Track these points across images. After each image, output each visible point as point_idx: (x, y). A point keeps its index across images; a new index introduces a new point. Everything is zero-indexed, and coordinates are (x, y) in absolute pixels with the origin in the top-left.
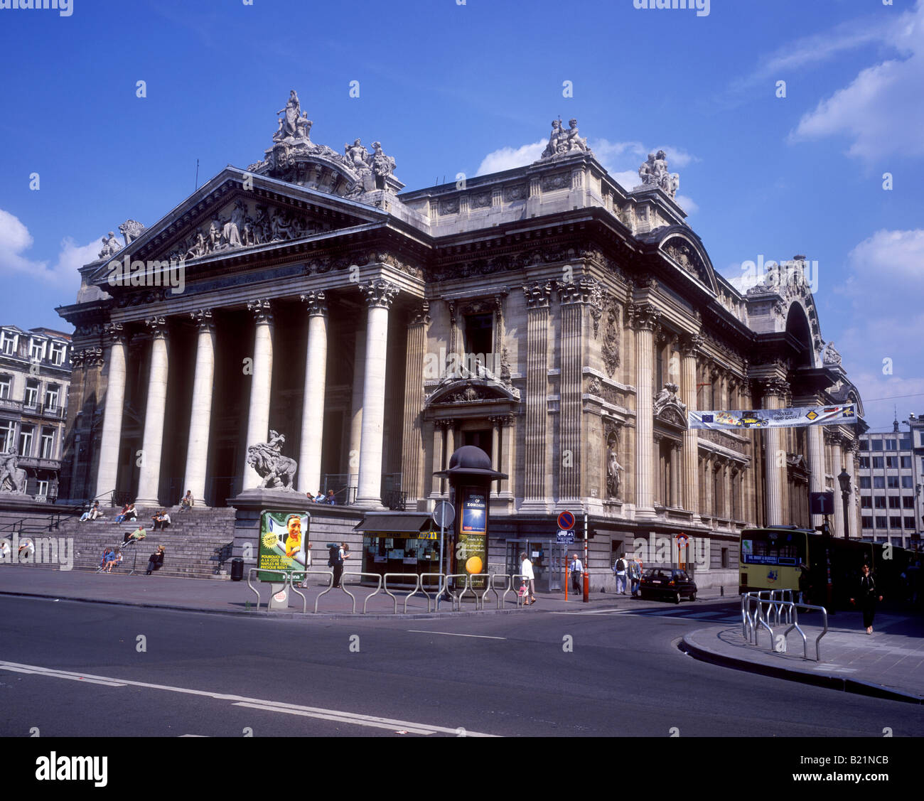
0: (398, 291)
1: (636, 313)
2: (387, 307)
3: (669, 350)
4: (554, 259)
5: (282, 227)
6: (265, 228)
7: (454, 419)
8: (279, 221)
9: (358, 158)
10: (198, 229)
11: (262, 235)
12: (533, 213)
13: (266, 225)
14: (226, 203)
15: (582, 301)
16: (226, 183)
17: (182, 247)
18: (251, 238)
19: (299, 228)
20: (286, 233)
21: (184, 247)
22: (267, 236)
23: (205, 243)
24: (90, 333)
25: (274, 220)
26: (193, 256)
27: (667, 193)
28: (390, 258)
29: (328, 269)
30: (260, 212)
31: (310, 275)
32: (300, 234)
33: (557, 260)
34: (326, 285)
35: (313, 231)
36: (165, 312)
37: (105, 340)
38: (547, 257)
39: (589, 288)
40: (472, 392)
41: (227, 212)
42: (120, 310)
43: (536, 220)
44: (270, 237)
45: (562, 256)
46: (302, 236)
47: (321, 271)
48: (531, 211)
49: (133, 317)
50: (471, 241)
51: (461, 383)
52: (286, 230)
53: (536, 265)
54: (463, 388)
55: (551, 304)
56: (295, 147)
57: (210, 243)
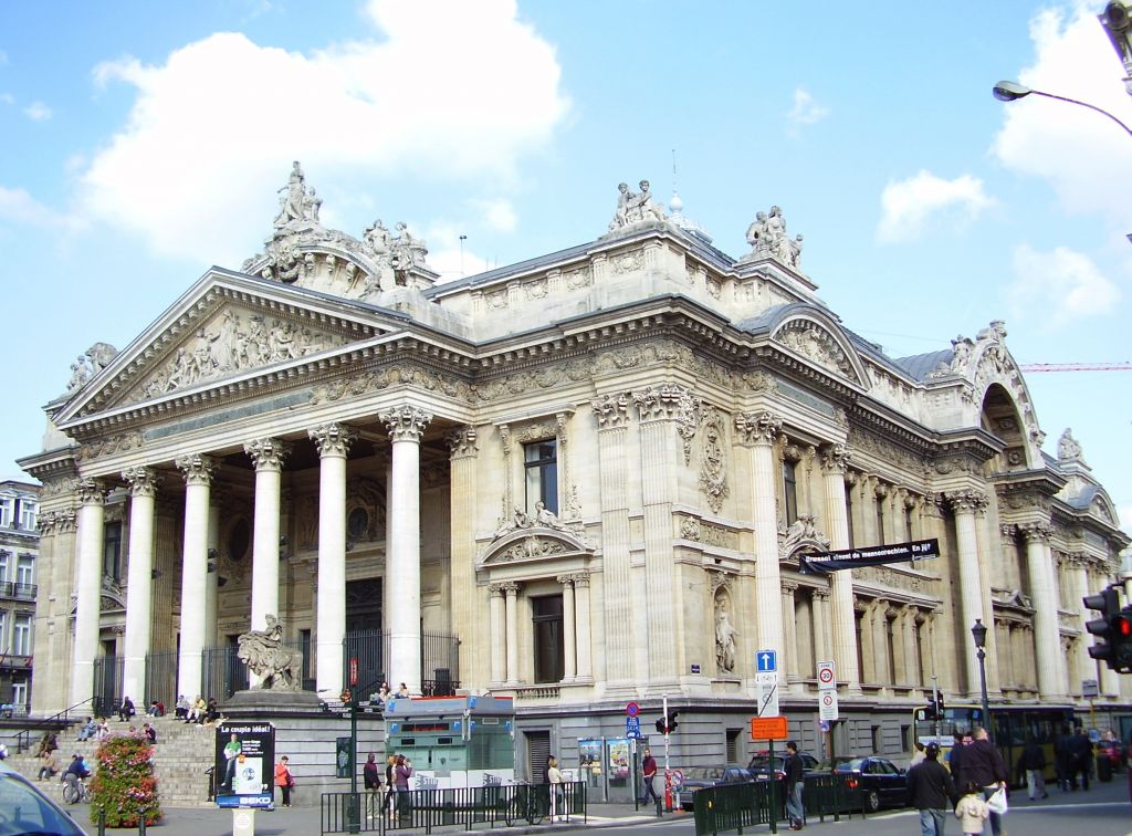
0: (430, 418)
1: (749, 425)
2: (417, 440)
3: (804, 469)
4: (627, 364)
5: (282, 343)
6: (261, 346)
7: (515, 582)
8: (279, 333)
9: (379, 244)
10: (181, 350)
11: (259, 353)
12: (599, 305)
13: (263, 341)
14: (213, 315)
15: (665, 416)
16: (213, 290)
18: (245, 359)
19: (303, 342)
20: (287, 350)
21: (165, 374)
23: (189, 369)
24: (59, 490)
25: (272, 334)
26: (175, 386)
27: (786, 262)
28: (417, 376)
29: (340, 395)
30: (254, 324)
31: (320, 403)
32: (305, 350)
33: (632, 365)
34: (339, 415)
35: (320, 346)
36: (145, 460)
38: (619, 361)
39: (674, 400)
40: (533, 545)
41: (215, 327)
42: (91, 461)
43: (600, 315)
44: (267, 357)
45: (637, 360)
46: (307, 353)
47: (333, 399)
48: (596, 302)
49: (106, 469)
50: (523, 346)
51: (519, 534)
52: (288, 346)
53: (606, 372)
54: (523, 540)
55: (628, 423)
56: (299, 233)
57: (196, 368)
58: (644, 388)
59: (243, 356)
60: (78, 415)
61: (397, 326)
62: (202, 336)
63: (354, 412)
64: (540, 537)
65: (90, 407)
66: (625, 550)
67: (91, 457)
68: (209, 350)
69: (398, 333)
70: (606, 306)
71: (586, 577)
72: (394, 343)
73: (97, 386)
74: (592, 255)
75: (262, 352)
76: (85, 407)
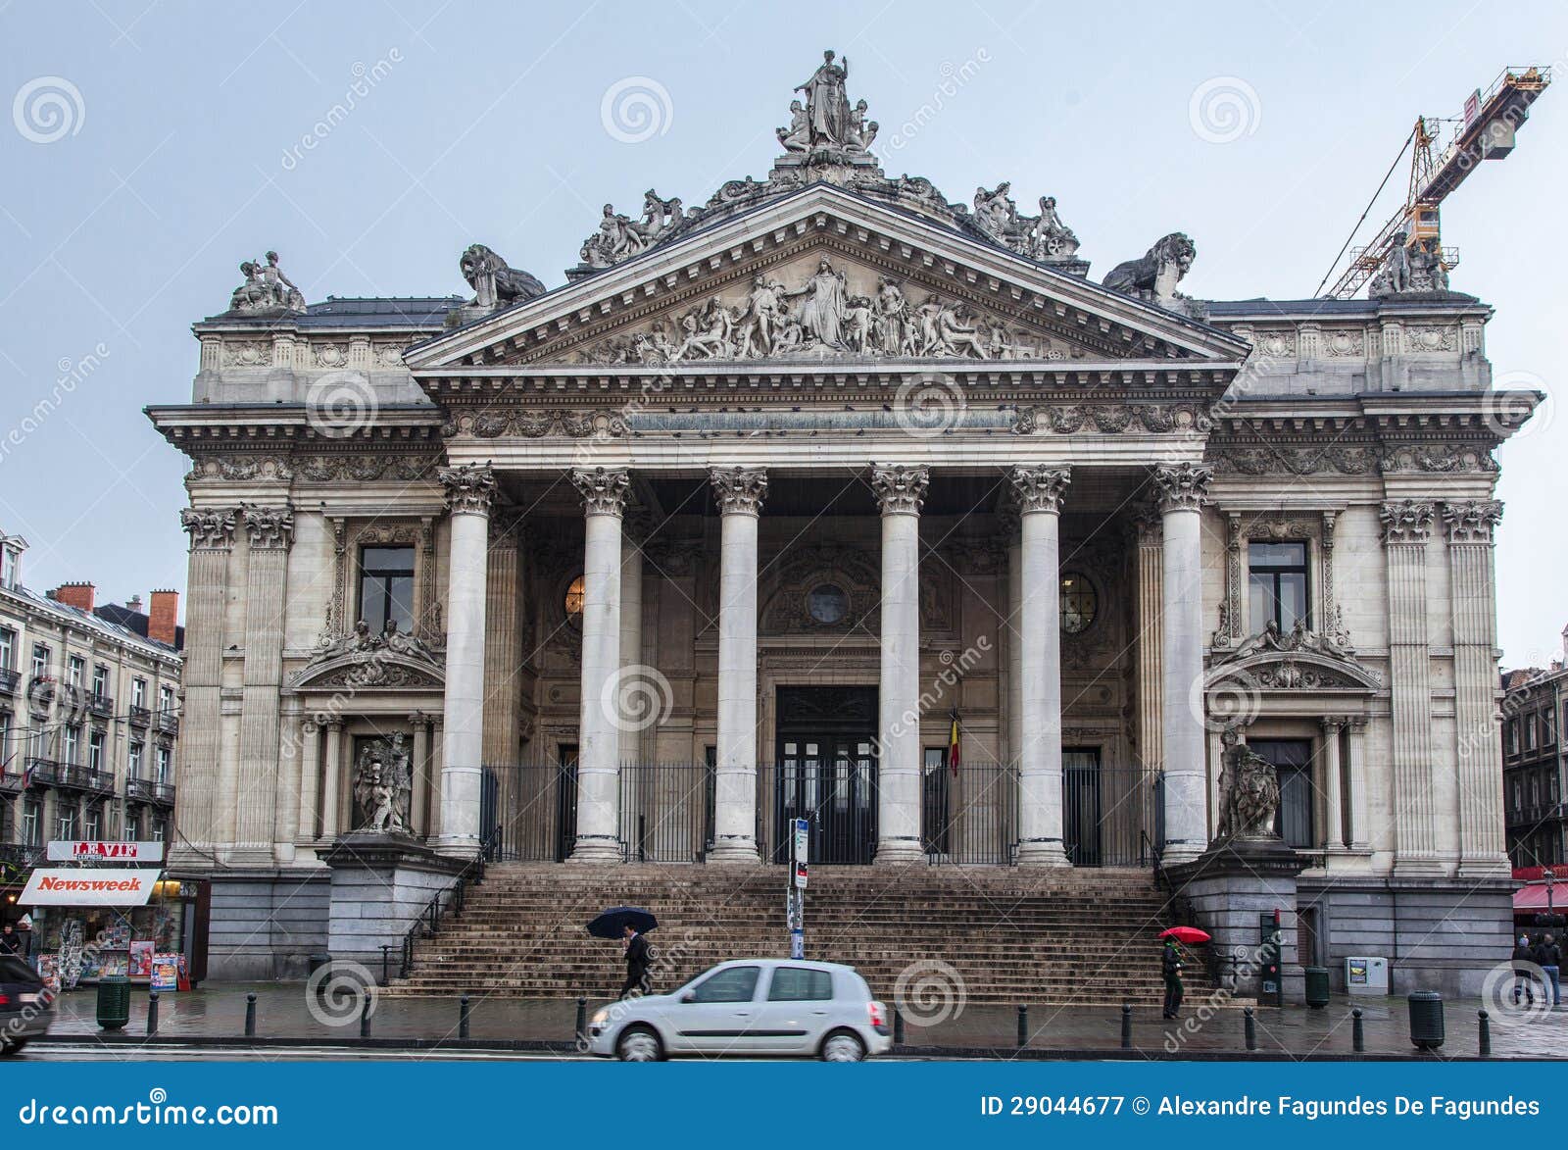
2: (1199, 510)
4: (1440, 467)
5: (952, 330)
6: (910, 326)
8: (949, 316)
10: (717, 297)
11: (902, 336)
12: (1395, 384)
13: (911, 319)
14: (790, 257)
17: (662, 330)
18: (875, 341)
19: (996, 338)
21: (667, 329)
22: (916, 341)
23: (734, 331)
24: (252, 475)
25: (925, 311)
26: (704, 354)
29: (1076, 428)
31: (1038, 433)
32: (1002, 350)
33: (1446, 469)
35: (1031, 350)
37: (296, 494)
38: (1428, 461)
41: (792, 276)
42: (483, 441)
43: (1396, 396)
44: (919, 345)
45: (1454, 464)
46: (1006, 356)
47: (1060, 430)
48: (1390, 380)
49: (515, 460)
50: (1289, 414)
51: (1267, 657)
52: (973, 338)
53: (1404, 471)
54: (1275, 665)
55: (1425, 540)
56: (855, 167)
57: (756, 335)
58: (1465, 500)
59: (869, 334)
60: (467, 360)
61: (1221, 350)
62: (764, 287)
63: (1102, 456)
64: (1299, 665)
65: (499, 352)
66: (1426, 695)
67: (480, 432)
68: (784, 311)
69: (1221, 361)
70: (1405, 386)
71: (1362, 722)
72: (1208, 373)
73: (526, 320)
74: (1381, 317)
75: (911, 339)
76: (488, 352)
